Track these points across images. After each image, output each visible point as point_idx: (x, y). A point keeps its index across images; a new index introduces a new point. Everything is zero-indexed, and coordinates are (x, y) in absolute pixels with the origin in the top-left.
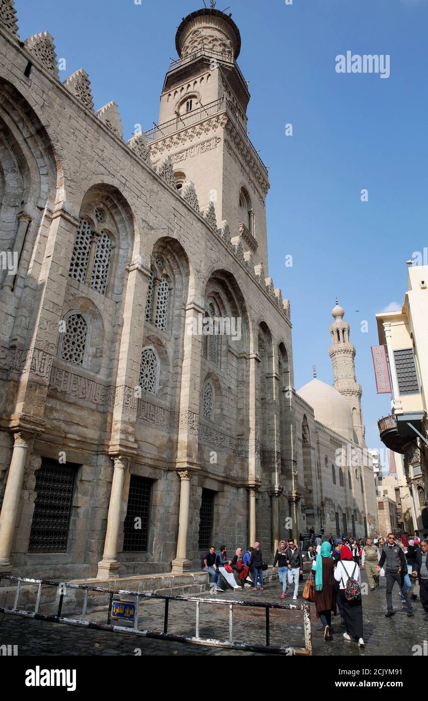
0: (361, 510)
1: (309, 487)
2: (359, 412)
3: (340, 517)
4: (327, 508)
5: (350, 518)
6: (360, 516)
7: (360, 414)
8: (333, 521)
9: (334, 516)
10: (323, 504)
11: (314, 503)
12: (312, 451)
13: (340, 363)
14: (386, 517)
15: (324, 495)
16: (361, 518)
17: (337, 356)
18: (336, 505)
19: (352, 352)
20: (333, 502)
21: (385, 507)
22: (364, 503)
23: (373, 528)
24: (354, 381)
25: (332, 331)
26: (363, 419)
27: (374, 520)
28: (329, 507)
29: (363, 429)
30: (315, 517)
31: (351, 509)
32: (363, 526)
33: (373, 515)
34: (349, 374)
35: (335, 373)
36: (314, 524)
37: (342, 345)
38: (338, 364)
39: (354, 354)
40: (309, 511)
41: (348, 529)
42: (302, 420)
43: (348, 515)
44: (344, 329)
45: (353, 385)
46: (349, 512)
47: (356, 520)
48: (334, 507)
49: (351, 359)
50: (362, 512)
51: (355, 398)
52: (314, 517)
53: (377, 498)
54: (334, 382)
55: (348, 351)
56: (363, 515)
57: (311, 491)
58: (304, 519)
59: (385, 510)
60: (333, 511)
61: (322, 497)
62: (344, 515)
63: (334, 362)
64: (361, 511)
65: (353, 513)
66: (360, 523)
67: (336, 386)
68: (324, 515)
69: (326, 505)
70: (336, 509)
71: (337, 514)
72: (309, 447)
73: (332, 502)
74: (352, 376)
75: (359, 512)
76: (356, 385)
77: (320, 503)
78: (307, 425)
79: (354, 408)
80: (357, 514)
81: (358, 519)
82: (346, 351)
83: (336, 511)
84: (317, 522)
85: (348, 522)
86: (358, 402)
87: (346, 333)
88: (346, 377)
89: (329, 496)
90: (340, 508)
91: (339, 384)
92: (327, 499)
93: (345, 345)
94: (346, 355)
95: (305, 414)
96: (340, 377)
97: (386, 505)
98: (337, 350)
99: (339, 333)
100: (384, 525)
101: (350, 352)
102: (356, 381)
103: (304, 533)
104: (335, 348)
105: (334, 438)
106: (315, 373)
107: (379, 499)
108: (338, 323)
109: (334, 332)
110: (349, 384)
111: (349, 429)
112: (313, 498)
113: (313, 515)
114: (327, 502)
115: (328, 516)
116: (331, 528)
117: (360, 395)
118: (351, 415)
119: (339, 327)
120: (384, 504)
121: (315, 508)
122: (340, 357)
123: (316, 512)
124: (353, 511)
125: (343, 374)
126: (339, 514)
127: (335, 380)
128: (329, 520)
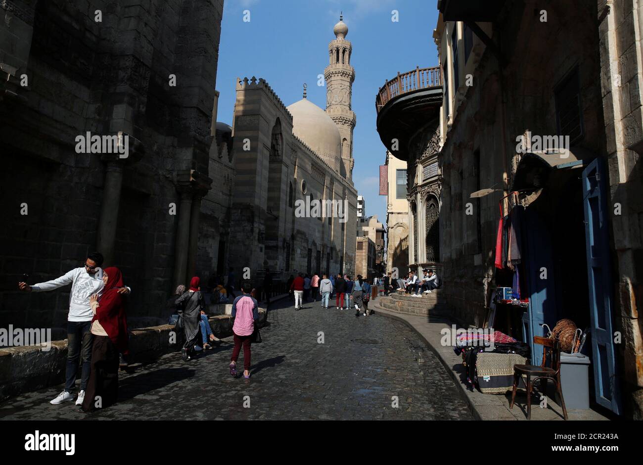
0: (338, 248)
1: (275, 213)
2: (349, 144)
3: (314, 254)
4: (298, 242)
5: (325, 256)
6: (337, 254)
7: (351, 146)
8: (304, 257)
9: (306, 252)
10: (293, 237)
11: (279, 233)
12: (284, 168)
13: (336, 86)
14: (364, 257)
15: (297, 227)
16: (337, 257)
17: (333, 78)
18: (310, 241)
19: (350, 76)
20: (307, 236)
21: (364, 248)
22: (343, 241)
23: (349, 268)
24: (348, 108)
25: (331, 50)
26: (353, 152)
27: (351, 260)
28: (302, 242)
29: (352, 163)
30: (279, 250)
31: (327, 247)
32: (338, 266)
33: (350, 254)
34: (344, 100)
35: (329, 98)
36: (276, 258)
37: (340, 66)
38: (333, 88)
39: (352, 79)
40: (272, 243)
41: (321, 267)
42: (273, 124)
43: (323, 253)
44: (345, 49)
45: (347, 112)
46: (325, 250)
47: (332, 259)
48: (308, 242)
49: (348, 84)
50: (340, 251)
51: (346, 128)
52: (277, 251)
53: (357, 238)
54: (327, 107)
55: (346, 74)
56: (340, 254)
57: (276, 218)
58: (261, 251)
59: (364, 251)
60: (306, 246)
61: (293, 229)
62: (319, 252)
63: (329, 85)
64: (338, 250)
65: (328, 250)
66: (336, 262)
67: (327, 112)
68: (293, 250)
69: (298, 239)
70: (310, 245)
71: (310, 250)
72: (281, 162)
73: (305, 236)
74: (347, 103)
75: (336, 250)
76: (351, 113)
77: (289, 234)
78: (281, 134)
79: (345, 139)
80: (334, 252)
81: (334, 258)
82: (344, 74)
83: (310, 248)
84: (280, 257)
85: (322, 261)
86: (349, 133)
87: (347, 53)
88: (341, 103)
89: (303, 229)
90: (314, 244)
91: (332, 110)
92: (299, 232)
93: (343, 66)
94: (343, 78)
95: (278, 118)
96: (333, 102)
97: (365, 246)
98: (334, 71)
99: (339, 53)
100: (360, 266)
101: (349, 75)
102: (350, 109)
103: (258, 269)
104: (332, 69)
105: (317, 163)
106: (305, 92)
107: (359, 239)
108: (339, 42)
109: (334, 51)
110: (343, 111)
111: (336, 158)
112: (278, 226)
113: (276, 247)
114: (299, 235)
115: (299, 251)
116: (301, 266)
117: (353, 125)
118: (340, 145)
119: (340, 45)
120: (364, 244)
121: (280, 239)
122: (337, 80)
123: (280, 244)
124: (329, 249)
125: (338, 100)
126: (313, 250)
127: (328, 105)
128: (299, 256)
